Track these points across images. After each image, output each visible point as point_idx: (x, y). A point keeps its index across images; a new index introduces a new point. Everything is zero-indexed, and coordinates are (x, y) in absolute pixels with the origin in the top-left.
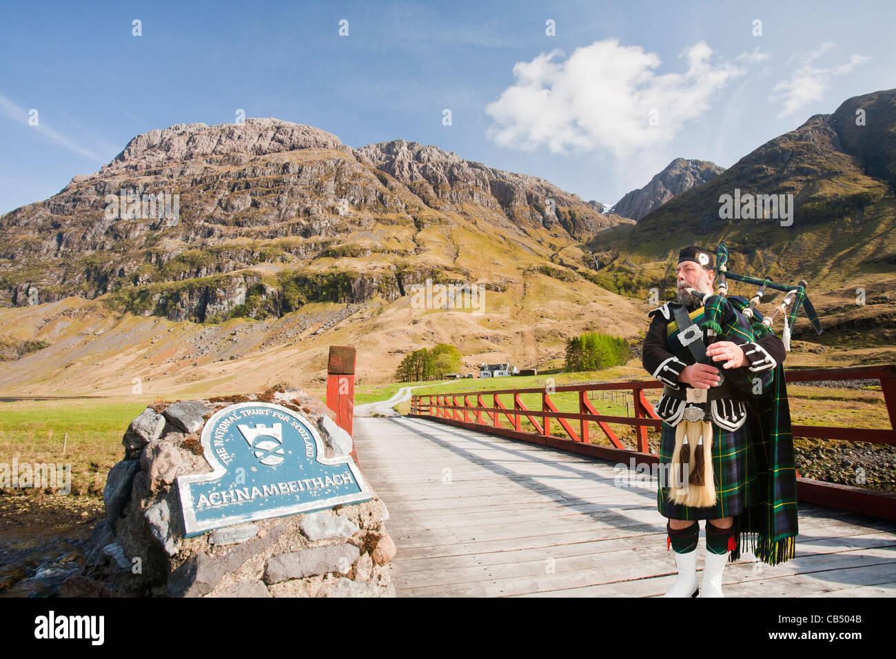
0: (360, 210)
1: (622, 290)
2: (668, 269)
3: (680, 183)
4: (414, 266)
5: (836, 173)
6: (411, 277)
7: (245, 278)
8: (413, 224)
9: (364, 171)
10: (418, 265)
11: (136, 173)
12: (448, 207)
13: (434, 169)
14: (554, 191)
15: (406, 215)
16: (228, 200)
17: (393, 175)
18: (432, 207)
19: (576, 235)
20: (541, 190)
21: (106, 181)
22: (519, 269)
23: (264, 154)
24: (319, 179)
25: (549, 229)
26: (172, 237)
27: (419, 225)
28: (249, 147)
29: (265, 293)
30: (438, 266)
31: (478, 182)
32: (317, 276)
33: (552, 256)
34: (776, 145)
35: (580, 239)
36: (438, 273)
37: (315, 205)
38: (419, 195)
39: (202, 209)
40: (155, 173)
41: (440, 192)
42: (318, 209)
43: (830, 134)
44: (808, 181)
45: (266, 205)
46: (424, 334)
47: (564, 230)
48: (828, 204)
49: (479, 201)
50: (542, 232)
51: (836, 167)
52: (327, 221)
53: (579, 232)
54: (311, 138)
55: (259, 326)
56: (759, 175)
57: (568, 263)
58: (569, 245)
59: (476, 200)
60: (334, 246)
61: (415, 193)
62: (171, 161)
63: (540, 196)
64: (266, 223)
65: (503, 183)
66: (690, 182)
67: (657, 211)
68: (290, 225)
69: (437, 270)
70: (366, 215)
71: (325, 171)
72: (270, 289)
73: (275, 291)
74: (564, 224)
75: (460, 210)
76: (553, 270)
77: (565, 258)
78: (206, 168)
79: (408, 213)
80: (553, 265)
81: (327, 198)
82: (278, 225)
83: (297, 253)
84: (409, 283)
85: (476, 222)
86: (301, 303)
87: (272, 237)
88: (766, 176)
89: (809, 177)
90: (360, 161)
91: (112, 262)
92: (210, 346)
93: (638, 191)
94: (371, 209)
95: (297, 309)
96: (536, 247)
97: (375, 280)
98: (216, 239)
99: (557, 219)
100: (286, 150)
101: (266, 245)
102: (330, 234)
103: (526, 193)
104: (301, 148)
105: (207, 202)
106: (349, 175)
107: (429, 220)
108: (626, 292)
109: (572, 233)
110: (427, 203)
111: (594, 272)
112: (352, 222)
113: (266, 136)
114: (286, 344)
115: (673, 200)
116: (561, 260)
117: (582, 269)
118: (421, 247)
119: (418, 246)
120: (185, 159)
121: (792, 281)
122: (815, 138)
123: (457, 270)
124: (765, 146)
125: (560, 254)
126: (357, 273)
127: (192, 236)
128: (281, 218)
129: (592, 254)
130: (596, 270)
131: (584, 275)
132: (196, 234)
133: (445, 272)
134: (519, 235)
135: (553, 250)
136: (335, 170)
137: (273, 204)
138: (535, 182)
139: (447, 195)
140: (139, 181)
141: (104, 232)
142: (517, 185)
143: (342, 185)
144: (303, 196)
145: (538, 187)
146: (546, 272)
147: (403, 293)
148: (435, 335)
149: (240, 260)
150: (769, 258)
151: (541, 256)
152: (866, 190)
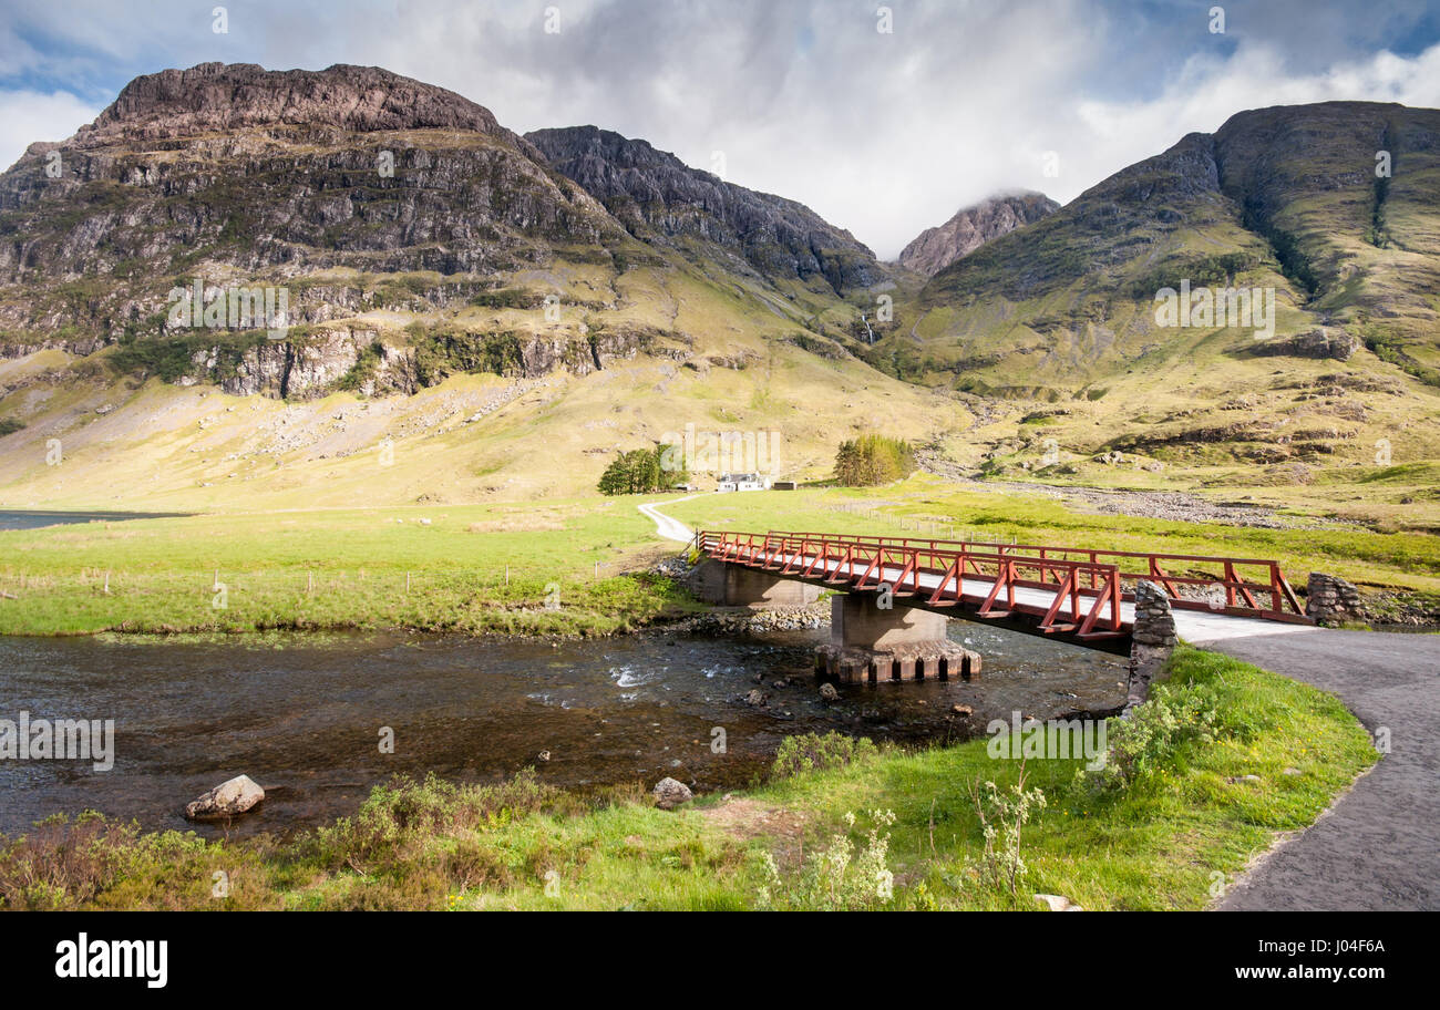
0: (531, 236)
1: (904, 374)
3: (995, 222)
4: (614, 328)
5: (1205, 223)
6: (610, 343)
7: (352, 332)
8: (611, 264)
9: (535, 172)
10: (620, 326)
11: (143, 145)
12: (662, 239)
13: (643, 178)
15: (600, 248)
16: (313, 203)
17: (580, 184)
18: (639, 239)
19: (843, 291)
20: (800, 222)
21: (90, 154)
22: (764, 338)
23: (370, 130)
24: (465, 181)
25: (805, 280)
26: (219, 259)
27: (620, 264)
28: (342, 114)
29: (386, 357)
30: (649, 329)
31: (708, 204)
32: (468, 335)
33: (810, 321)
34: (1134, 175)
35: (849, 297)
36: (649, 338)
37: (460, 223)
38: (620, 217)
39: (269, 216)
40: (178, 146)
41: (651, 215)
42: (465, 230)
43: (1207, 163)
44: (1169, 231)
45: (379, 216)
46: (632, 427)
47: (829, 284)
48: (1191, 266)
49: (708, 232)
50: (796, 284)
51: (1207, 214)
52: (479, 250)
53: (848, 286)
54: (448, 111)
55: (377, 407)
56: (1106, 218)
57: (831, 332)
58: (833, 305)
59: (704, 231)
60: (492, 291)
61: (613, 214)
62: (206, 129)
63: (796, 230)
64: (381, 247)
65: (743, 207)
66: (1008, 222)
67: (960, 263)
68: (420, 252)
69: (648, 334)
70: (540, 245)
71: (474, 168)
72: (394, 353)
73: (403, 356)
74: (828, 273)
75: (680, 244)
76: (811, 340)
77: (827, 324)
78: (269, 145)
79: (604, 246)
80: (811, 335)
81: (479, 213)
82: (400, 252)
83: (434, 299)
84: (607, 351)
85: (703, 265)
86: (443, 374)
87: (392, 270)
88: (1114, 220)
89: (1171, 225)
90: (529, 157)
91: (114, 295)
92: (301, 435)
93: (935, 229)
94: (547, 236)
95: (438, 383)
96: (786, 305)
97: (557, 345)
98: (296, 266)
99: (817, 266)
100: (408, 127)
101: (384, 283)
102: (485, 271)
103: (776, 225)
104: (432, 125)
105: (276, 204)
106: (513, 179)
107: (635, 258)
108: (909, 376)
109: (837, 287)
110: (632, 233)
111: (866, 347)
112: (520, 255)
113: (371, 99)
114: (424, 436)
115: (982, 247)
116: (822, 327)
117: (850, 340)
118: (623, 299)
119: (620, 296)
120: (231, 127)
122: (1186, 168)
123: (676, 336)
124: (1118, 174)
125: (821, 318)
126: (529, 334)
127: (255, 259)
128: (406, 240)
129: (867, 320)
130: (869, 343)
131: (854, 351)
132: (261, 255)
133: (659, 338)
134: (764, 287)
135: (811, 311)
136: (490, 169)
137: (391, 217)
139: (662, 221)
140: (150, 160)
141: (94, 243)
142: (764, 212)
143: (502, 194)
144: (439, 207)
146: (803, 343)
147: (598, 365)
148: (647, 428)
149: (341, 305)
150: (1105, 339)
151: (794, 319)
152: (1242, 250)
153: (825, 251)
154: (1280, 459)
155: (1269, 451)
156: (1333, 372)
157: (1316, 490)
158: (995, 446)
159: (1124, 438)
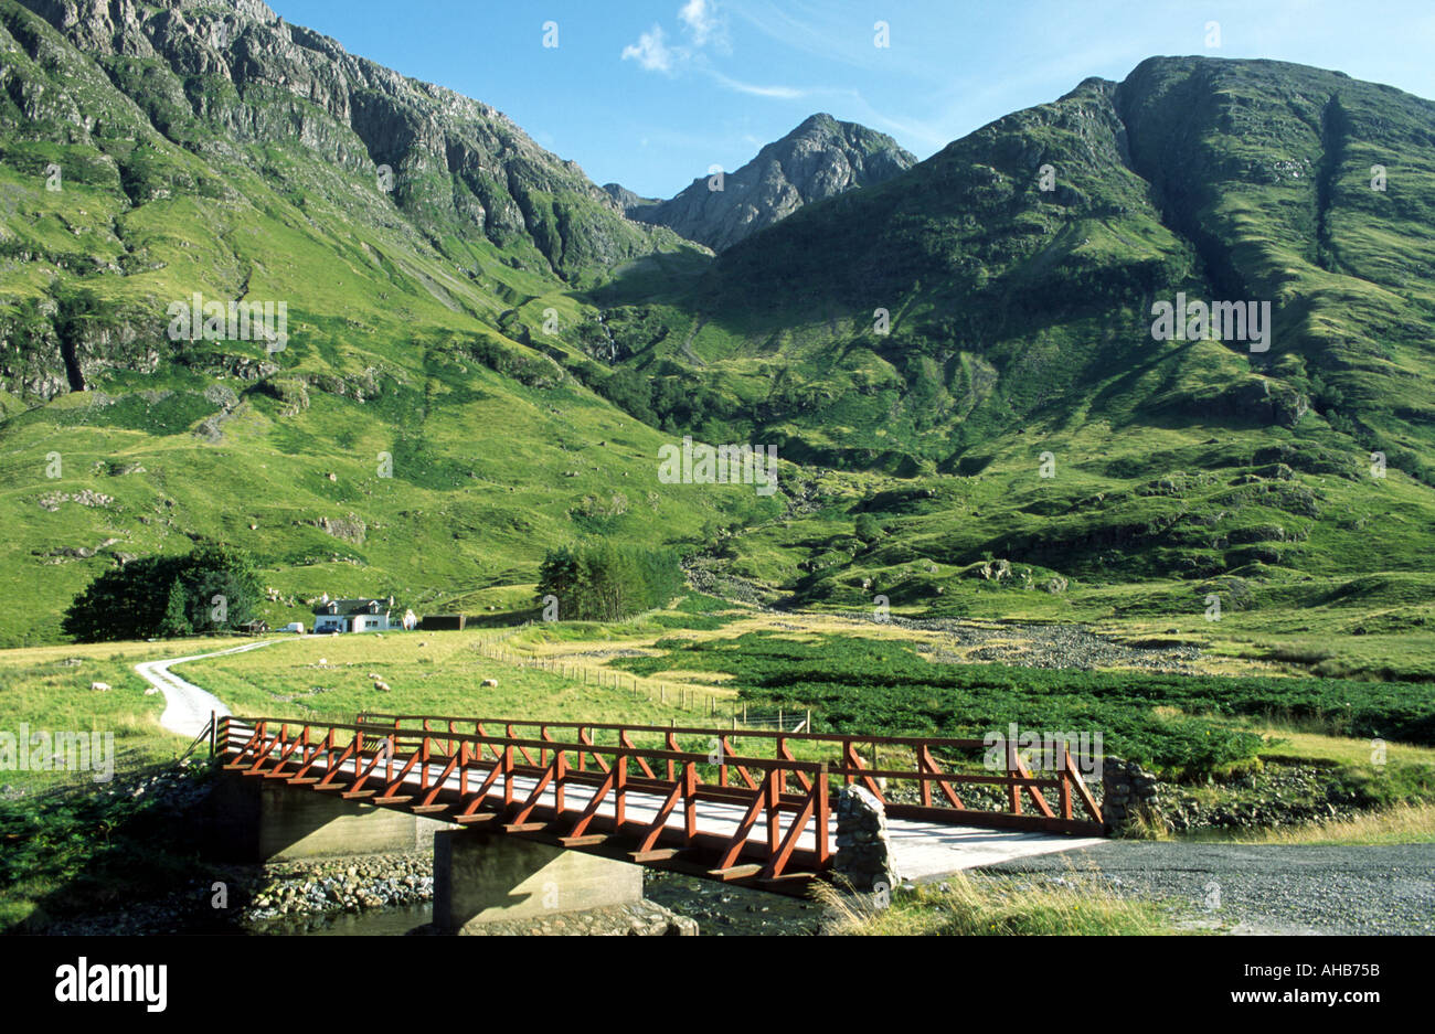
1: (670, 421)
2: (778, 378)
3: (821, 174)
5: (1115, 211)
6: (105, 339)
8: (116, 183)
12: (224, 147)
14: (522, 144)
15: (95, 152)
18: (177, 142)
19: (567, 268)
20: (487, 138)
25: (499, 244)
27: (133, 184)
31: (318, 90)
33: (505, 315)
34: (1018, 128)
35: (576, 278)
38: (138, 98)
41: (204, 99)
43: (1114, 124)
44: (1068, 218)
47: (539, 253)
48: (1098, 274)
49: (315, 142)
50: (481, 248)
51: (1117, 199)
53: (574, 260)
56: (981, 188)
57: (541, 340)
58: (546, 291)
59: (309, 139)
61: (126, 91)
63: (483, 153)
65: (386, 103)
66: (841, 177)
67: (764, 235)
74: (539, 235)
75: (261, 160)
76: (506, 354)
77: (535, 326)
79: (102, 149)
80: (508, 344)
84: (97, 354)
85: (302, 202)
88: (994, 193)
89: (1070, 210)
96: (461, 288)
99: (521, 220)
103: (448, 141)
107: (166, 178)
108: (679, 424)
109: (556, 261)
110: (163, 128)
111: (604, 369)
115: (800, 211)
116: (526, 329)
117: (576, 356)
118: (138, 254)
119: (131, 249)
121: (1021, 432)
122: (1089, 129)
124: (996, 124)
125: (523, 313)
129: (604, 321)
130: (611, 364)
131: (580, 372)
134: (420, 250)
135: (506, 299)
138: (472, 115)
139: (226, 113)
142: (425, 115)
145: (480, 128)
146: (486, 357)
147: (77, 382)
151: (473, 313)
152: (1161, 256)
153: (535, 195)
154: (1215, 571)
155: (1201, 560)
156: (1278, 443)
157: (1258, 617)
158: (817, 547)
159: (1010, 538)
